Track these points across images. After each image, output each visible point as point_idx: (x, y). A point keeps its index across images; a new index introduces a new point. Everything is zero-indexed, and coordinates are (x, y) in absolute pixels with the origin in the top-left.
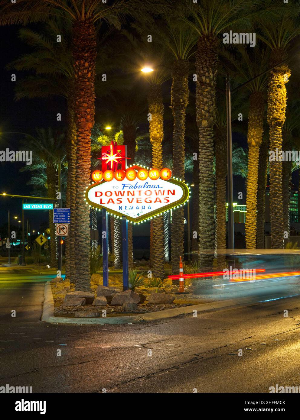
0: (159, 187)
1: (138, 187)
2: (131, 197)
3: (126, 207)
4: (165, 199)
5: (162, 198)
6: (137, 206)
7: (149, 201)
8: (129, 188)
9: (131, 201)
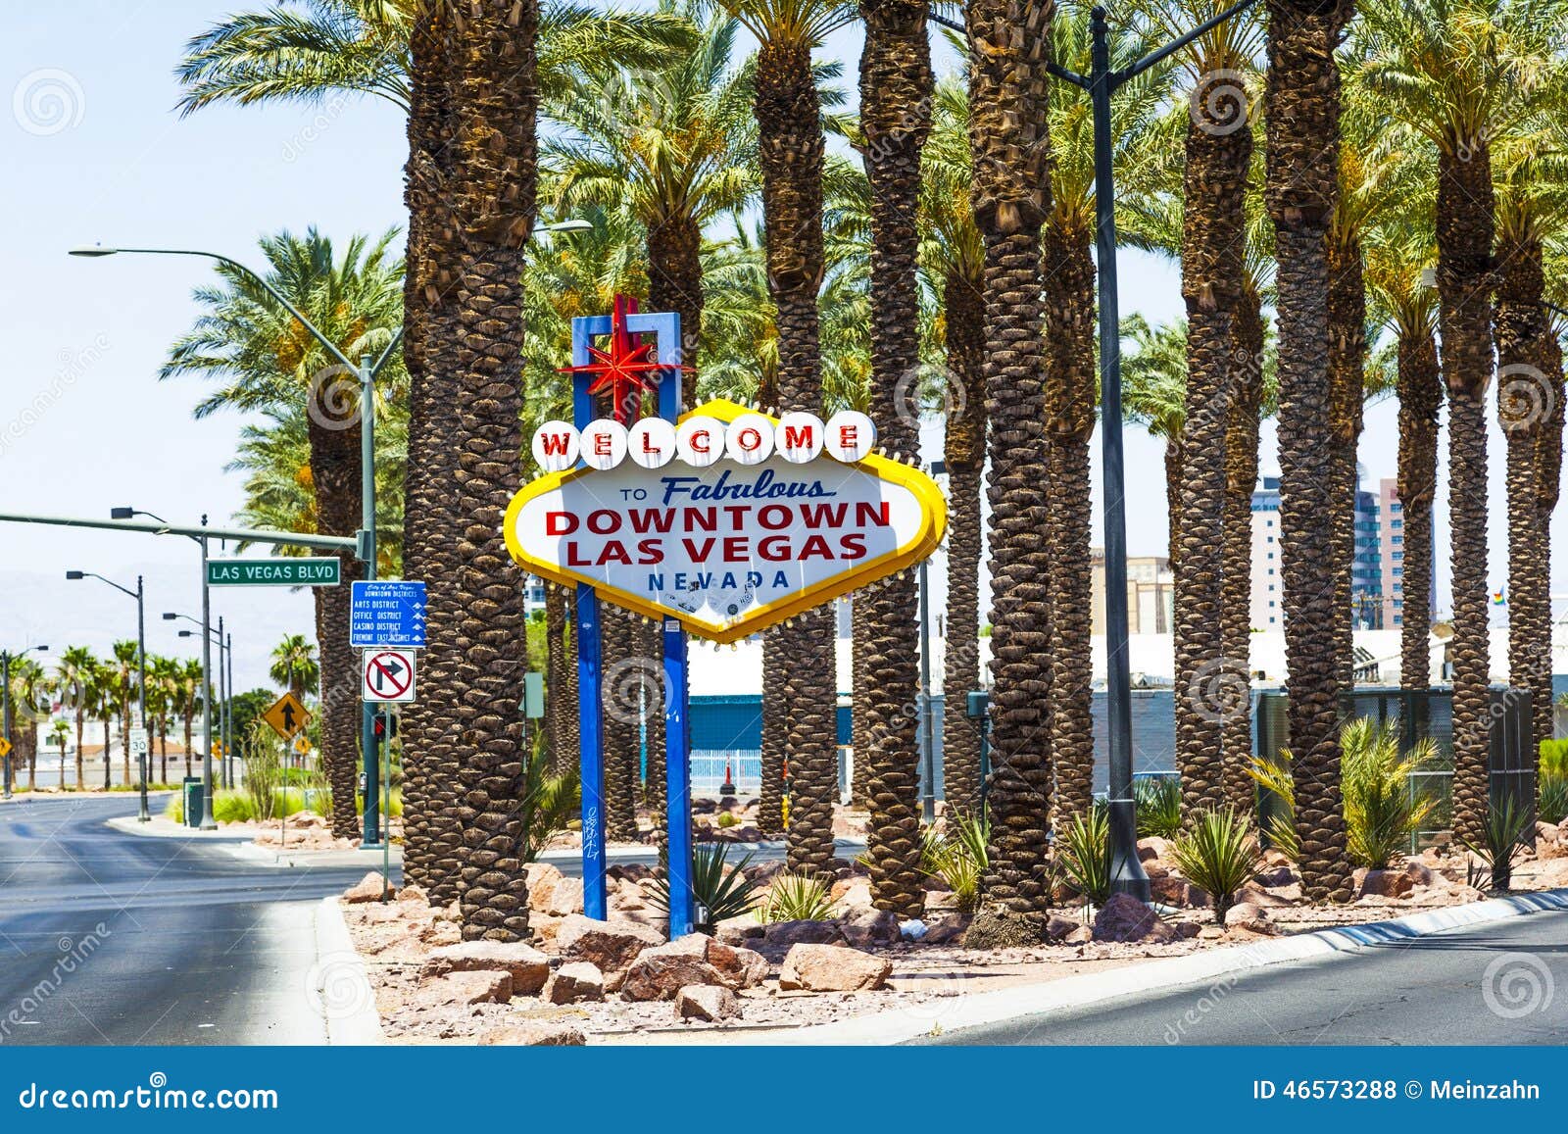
0: (820, 492)
2: (699, 536)
3: (680, 578)
4: (845, 541)
5: (832, 537)
6: (729, 575)
7: (780, 554)
8: (694, 497)
9: (699, 553)
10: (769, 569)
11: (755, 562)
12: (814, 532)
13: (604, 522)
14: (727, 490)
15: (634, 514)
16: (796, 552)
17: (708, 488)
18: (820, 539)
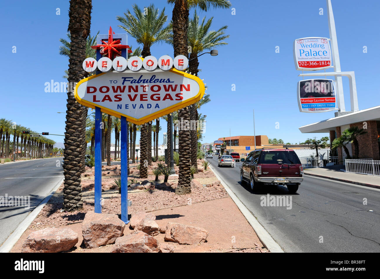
0: (169, 82)
1: (143, 81)
2: (133, 94)
3: (127, 106)
4: (177, 95)
5: (173, 94)
6: (142, 105)
7: (157, 99)
8: (132, 83)
9: (133, 98)
10: (153, 103)
11: (150, 101)
12: (167, 93)
13: (104, 90)
14: (141, 81)
15: (113, 87)
16: (162, 98)
17: (136, 80)
18: (169, 95)
